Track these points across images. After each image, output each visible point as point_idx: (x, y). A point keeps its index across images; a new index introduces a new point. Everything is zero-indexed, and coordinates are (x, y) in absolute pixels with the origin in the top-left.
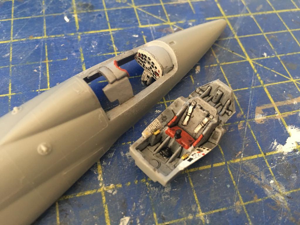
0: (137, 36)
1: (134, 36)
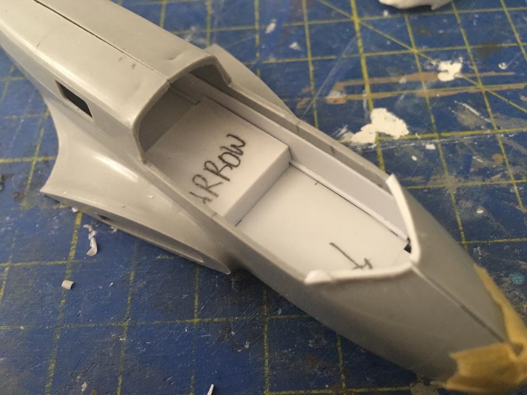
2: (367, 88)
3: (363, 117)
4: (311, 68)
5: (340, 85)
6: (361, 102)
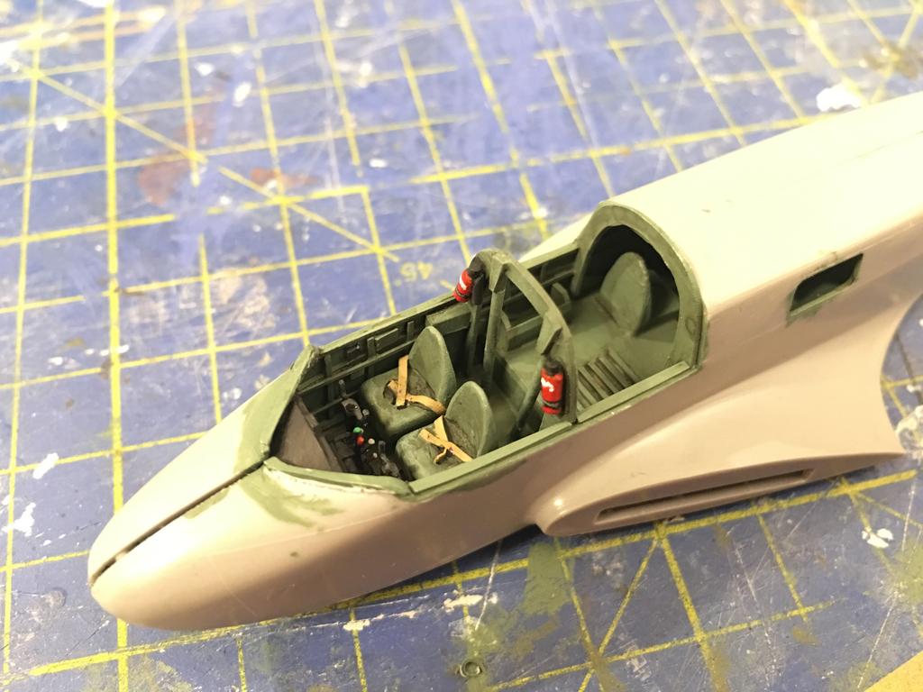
2: (110, 27)
5: (144, 29)
6: (122, 13)
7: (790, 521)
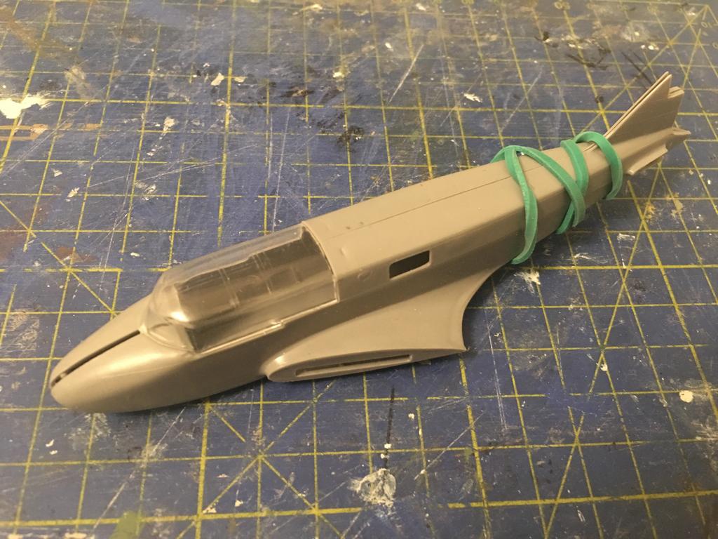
0: (132, 254)
1: (136, 255)
2: (12, 134)
3: (26, 114)
4: (50, 153)
5: (32, 138)
6: (23, 124)
7: (274, 524)
